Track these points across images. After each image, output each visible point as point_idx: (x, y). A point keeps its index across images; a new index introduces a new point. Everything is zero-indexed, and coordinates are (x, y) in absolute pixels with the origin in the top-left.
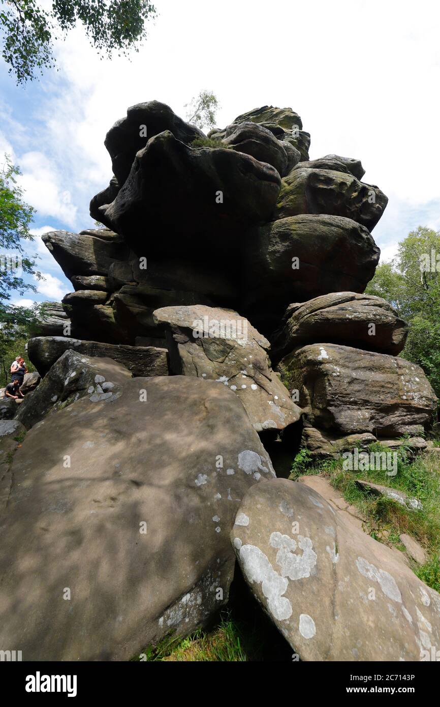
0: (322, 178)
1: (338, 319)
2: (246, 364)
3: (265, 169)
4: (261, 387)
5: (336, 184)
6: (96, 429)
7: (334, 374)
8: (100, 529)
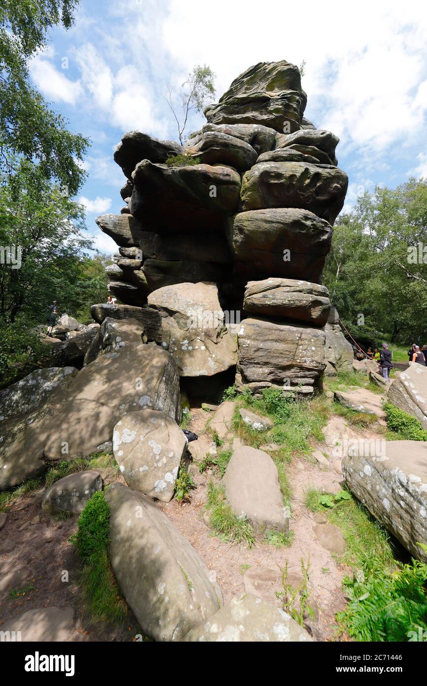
0: (273, 174)
1: (261, 305)
2: (200, 333)
3: (221, 177)
4: (207, 348)
5: (285, 178)
6: (101, 376)
7: (244, 346)
8: (86, 419)
